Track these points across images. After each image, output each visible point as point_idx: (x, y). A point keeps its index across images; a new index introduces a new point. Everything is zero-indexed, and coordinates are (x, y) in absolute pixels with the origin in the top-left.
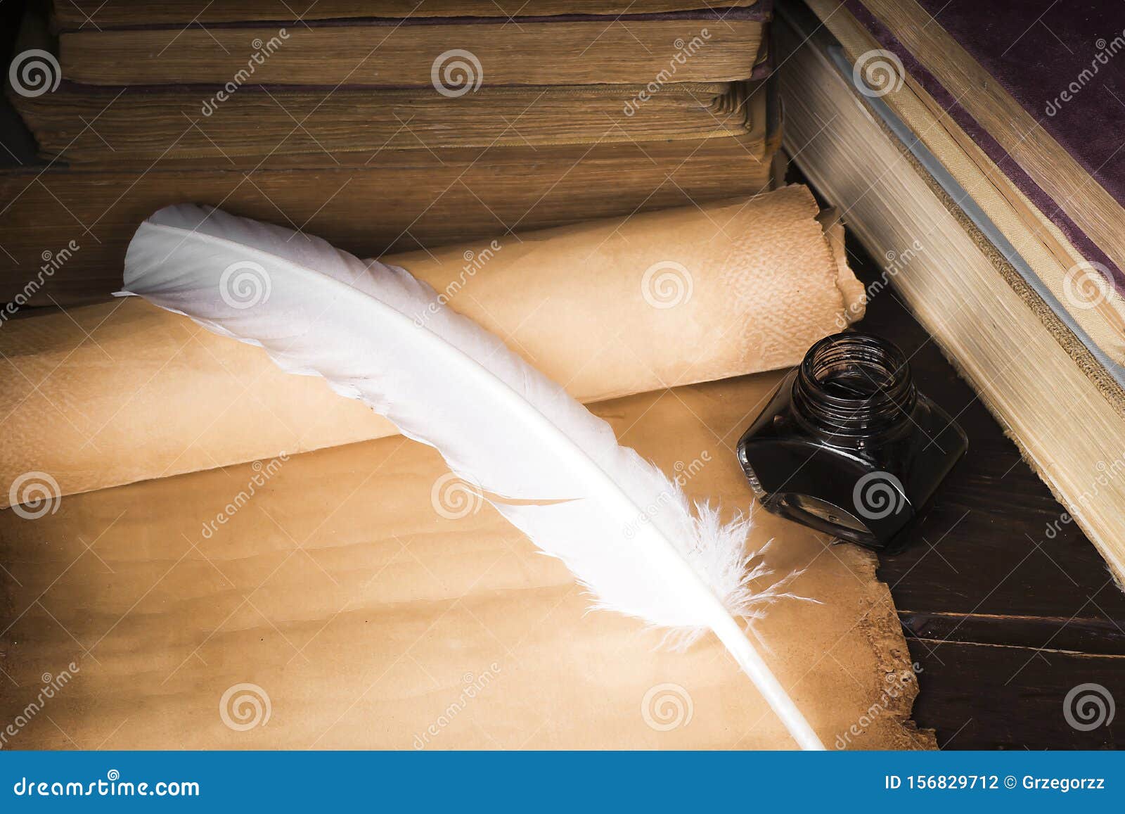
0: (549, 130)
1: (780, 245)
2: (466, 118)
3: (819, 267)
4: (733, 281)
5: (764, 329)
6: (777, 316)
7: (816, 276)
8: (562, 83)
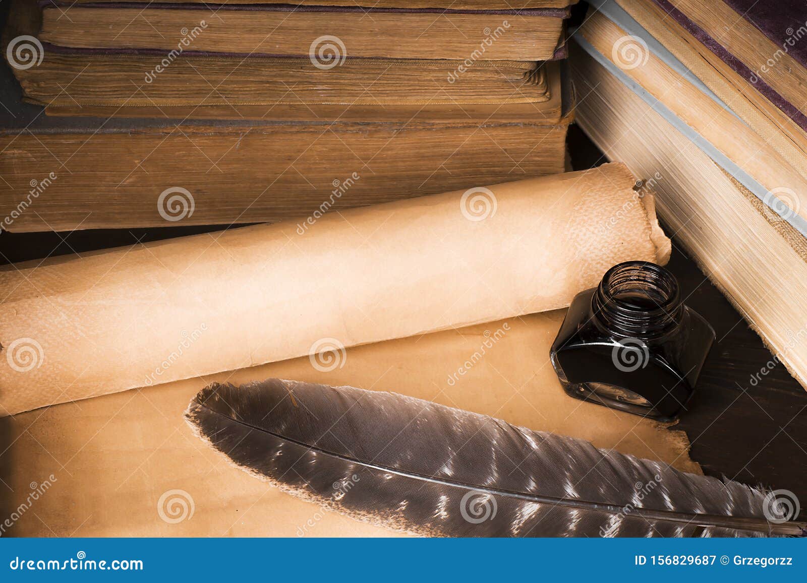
0: (401, 93)
1: (609, 209)
2: (342, 81)
3: (637, 225)
4: (574, 236)
5: (597, 271)
6: (606, 262)
7: (636, 232)
8: (415, 58)
